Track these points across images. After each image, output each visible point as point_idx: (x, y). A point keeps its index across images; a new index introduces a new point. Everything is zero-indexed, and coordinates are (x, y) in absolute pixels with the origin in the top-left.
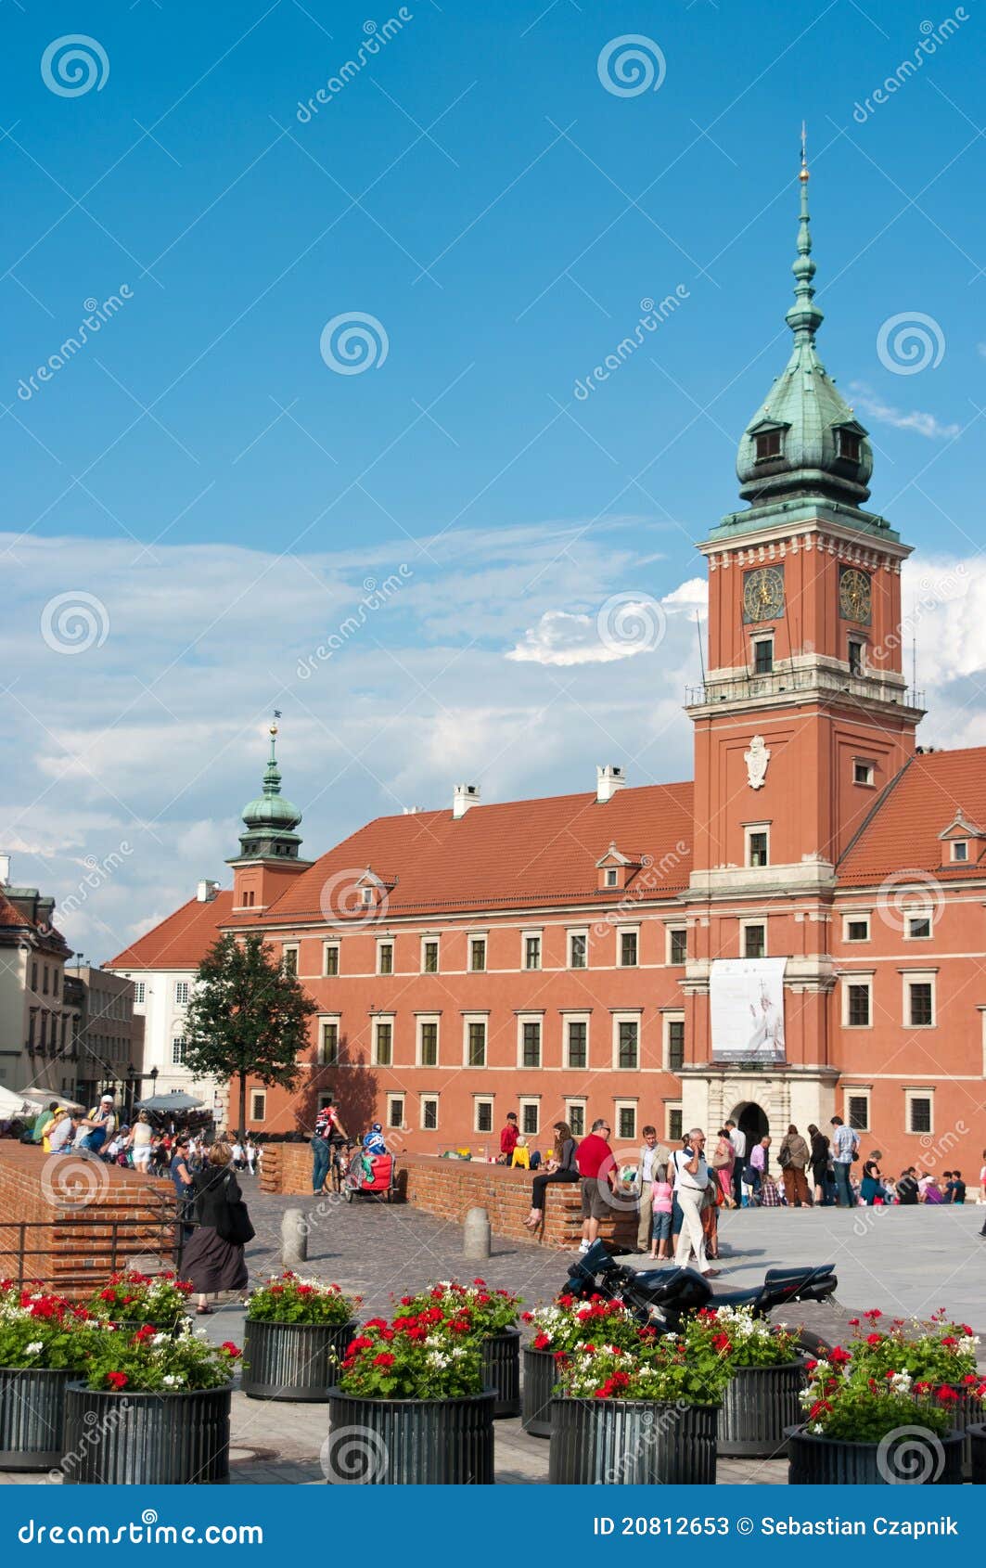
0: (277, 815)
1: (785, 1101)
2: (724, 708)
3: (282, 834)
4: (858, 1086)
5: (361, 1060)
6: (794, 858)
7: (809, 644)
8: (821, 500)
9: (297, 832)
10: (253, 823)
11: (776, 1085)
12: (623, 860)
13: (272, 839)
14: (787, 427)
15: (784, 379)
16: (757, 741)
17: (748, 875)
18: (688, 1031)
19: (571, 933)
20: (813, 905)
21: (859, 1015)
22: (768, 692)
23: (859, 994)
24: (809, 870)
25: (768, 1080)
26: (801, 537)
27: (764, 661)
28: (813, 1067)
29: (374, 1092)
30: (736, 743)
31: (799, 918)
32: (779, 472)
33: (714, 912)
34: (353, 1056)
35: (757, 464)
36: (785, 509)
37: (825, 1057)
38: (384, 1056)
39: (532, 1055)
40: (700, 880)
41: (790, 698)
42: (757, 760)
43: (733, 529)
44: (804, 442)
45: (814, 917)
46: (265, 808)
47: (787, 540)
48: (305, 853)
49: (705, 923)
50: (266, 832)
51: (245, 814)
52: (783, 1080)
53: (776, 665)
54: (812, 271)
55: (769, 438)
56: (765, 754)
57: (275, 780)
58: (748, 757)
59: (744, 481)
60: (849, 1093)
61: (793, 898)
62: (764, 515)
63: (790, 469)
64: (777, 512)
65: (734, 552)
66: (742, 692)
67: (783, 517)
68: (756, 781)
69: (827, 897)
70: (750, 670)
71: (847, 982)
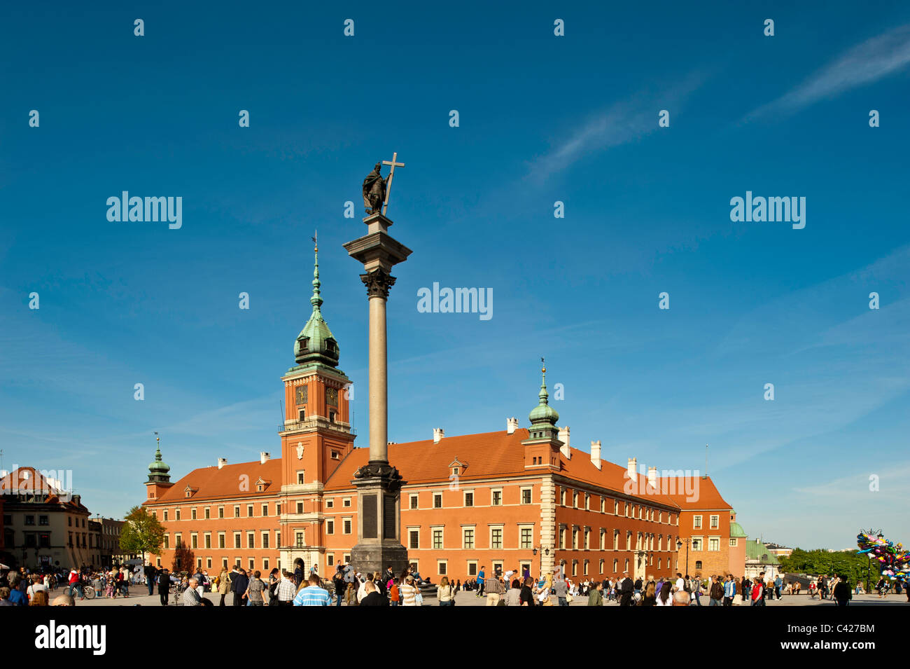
0: (160, 467)
1: (309, 558)
2: (290, 433)
3: (163, 474)
4: (330, 552)
5: (189, 547)
6: (311, 482)
7: (315, 412)
8: (319, 364)
9: (169, 473)
10: (153, 470)
11: (306, 552)
12: (263, 482)
13: (159, 476)
14: (309, 338)
15: (310, 321)
16: (300, 444)
17: (298, 487)
18: (281, 535)
19: (248, 506)
20: (316, 496)
21: (331, 531)
22: (303, 428)
23: (331, 524)
24: (314, 485)
25: (304, 551)
26: (312, 376)
27: (302, 418)
28: (317, 547)
29: (193, 557)
30: (295, 444)
31: (313, 501)
32: (307, 354)
33: (289, 498)
34: (187, 546)
35: (300, 351)
36: (308, 367)
37: (321, 543)
38: (195, 546)
39: (238, 545)
40: (284, 489)
41: (309, 430)
42: (300, 450)
43: (292, 373)
44: (314, 344)
45: (317, 500)
46: (156, 466)
47: (308, 377)
48: (171, 480)
49: (286, 502)
50: (156, 473)
51: (149, 467)
52: (308, 551)
53: (306, 419)
54: (319, 284)
55: (304, 342)
56: (302, 448)
57: (160, 456)
58: (297, 449)
59: (297, 356)
60: (328, 555)
61: (311, 494)
62: (301, 368)
63: (310, 353)
64: (305, 368)
65: (293, 381)
66: (295, 427)
67: (307, 369)
68: (300, 457)
69: (321, 494)
70: (298, 420)
71: (327, 521)
